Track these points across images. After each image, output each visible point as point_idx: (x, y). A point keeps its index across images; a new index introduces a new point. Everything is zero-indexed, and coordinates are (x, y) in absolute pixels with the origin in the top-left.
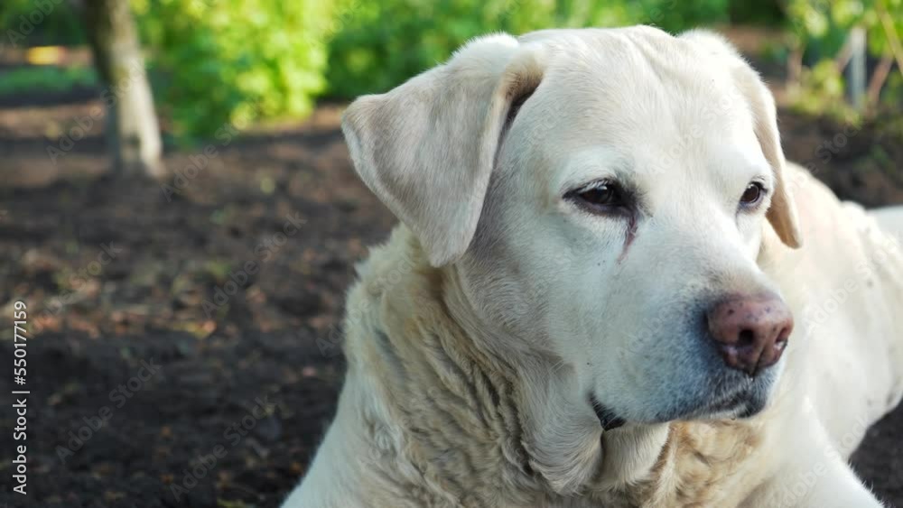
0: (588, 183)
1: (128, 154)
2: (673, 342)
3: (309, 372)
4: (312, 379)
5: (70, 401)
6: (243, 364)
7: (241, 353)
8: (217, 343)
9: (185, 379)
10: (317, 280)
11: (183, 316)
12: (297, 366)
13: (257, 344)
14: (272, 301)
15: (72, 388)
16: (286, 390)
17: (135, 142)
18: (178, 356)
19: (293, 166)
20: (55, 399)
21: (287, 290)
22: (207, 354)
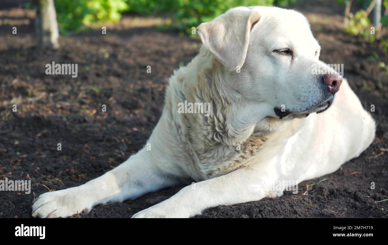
0: (281, 49)
1: (45, 39)
2: (314, 86)
3: (135, 129)
4: (137, 132)
5: (44, 136)
6: (109, 126)
7: (108, 121)
8: (99, 117)
9: (88, 129)
10: (136, 96)
11: (84, 107)
12: (130, 127)
13: (114, 118)
14: (118, 103)
15: (45, 131)
16: (127, 134)
17: (49, 33)
18: (85, 121)
19: (115, 46)
20: (39, 135)
21: (124, 99)
22: (95, 121)
